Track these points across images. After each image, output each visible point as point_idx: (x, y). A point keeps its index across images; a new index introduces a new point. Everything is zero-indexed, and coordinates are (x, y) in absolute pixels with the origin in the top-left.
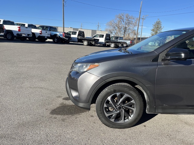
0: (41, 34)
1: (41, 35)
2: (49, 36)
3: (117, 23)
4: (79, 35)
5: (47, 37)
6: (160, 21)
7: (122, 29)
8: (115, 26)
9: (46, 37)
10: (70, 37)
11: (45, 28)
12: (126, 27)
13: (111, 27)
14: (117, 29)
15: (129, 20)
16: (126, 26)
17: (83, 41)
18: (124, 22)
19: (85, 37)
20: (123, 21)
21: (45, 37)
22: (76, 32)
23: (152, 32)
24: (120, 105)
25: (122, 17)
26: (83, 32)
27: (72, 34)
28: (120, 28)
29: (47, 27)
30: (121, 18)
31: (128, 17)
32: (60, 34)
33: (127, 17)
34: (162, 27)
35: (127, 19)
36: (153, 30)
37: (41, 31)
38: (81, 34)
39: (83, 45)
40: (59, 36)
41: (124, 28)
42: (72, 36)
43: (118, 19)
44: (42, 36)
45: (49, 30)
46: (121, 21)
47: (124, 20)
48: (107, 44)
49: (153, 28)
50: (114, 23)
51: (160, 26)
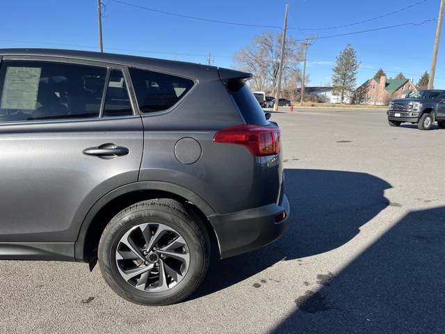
3: (258, 55)
6: (352, 50)
7: (270, 68)
8: (253, 62)
12: (278, 64)
13: (245, 63)
14: (258, 68)
16: (279, 61)
18: (274, 51)
20: (272, 50)
23: (334, 73)
25: (270, 40)
28: (265, 65)
30: (265, 42)
33: (280, 41)
34: (358, 64)
35: (279, 44)
36: (337, 70)
41: (274, 66)
43: (258, 45)
46: (267, 50)
47: (274, 48)
49: (336, 66)
50: (250, 55)
51: (353, 61)
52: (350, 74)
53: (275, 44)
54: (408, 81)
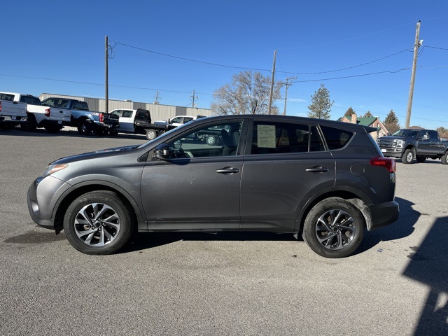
0: (48, 115)
1: (48, 118)
2: (69, 120)
3: (237, 92)
4: (137, 118)
5: (63, 122)
6: (325, 89)
7: (248, 105)
8: (233, 99)
9: (60, 123)
10: (117, 123)
11: (60, 102)
12: (256, 101)
13: (225, 100)
14: (237, 105)
15: (263, 85)
16: (257, 98)
17: (147, 130)
18: (252, 89)
19: (152, 122)
20: (250, 88)
21: (57, 121)
22: (132, 112)
23: (310, 111)
24: (99, 221)
25: (248, 78)
26: (148, 112)
27: (123, 116)
28: (244, 102)
29: (65, 101)
30: (244, 80)
31: (261, 80)
32: (93, 116)
33: (258, 80)
34: (331, 102)
35: (257, 83)
36: (313, 108)
37: (49, 110)
38: (143, 115)
39: (145, 138)
40: (91, 120)
41: (252, 103)
42: (122, 120)
43: (238, 83)
44: (51, 121)
45: (68, 107)
46: (246, 88)
47: (252, 86)
48: (200, 137)
49: (312, 104)
50: (230, 93)
51: (327, 100)
52: (324, 112)
53: (252, 83)
54: (376, 119)
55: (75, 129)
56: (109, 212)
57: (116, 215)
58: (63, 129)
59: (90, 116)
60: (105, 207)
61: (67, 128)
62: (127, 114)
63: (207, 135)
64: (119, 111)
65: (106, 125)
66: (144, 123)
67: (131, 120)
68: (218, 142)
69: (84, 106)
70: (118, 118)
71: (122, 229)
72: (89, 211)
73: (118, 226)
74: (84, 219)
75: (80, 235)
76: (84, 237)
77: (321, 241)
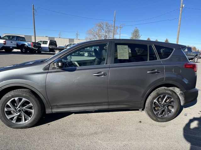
0: (5, 44)
1: (5, 45)
2: (16, 46)
3: (97, 31)
4: (50, 44)
5: (13, 47)
6: (137, 30)
8: (95, 35)
9: (11, 48)
10: (40, 47)
11: (11, 38)
12: (106, 36)
13: (92, 35)
15: (109, 28)
16: (107, 34)
17: (55, 50)
18: (104, 30)
19: (58, 47)
20: (103, 29)
21: (10, 47)
22: (47, 41)
24: (20, 108)
25: (102, 25)
26: (55, 41)
27: (43, 44)
28: (100, 36)
29: (13, 37)
30: (100, 26)
31: (108, 26)
32: (28, 44)
33: (107, 26)
34: (140, 35)
35: (106, 27)
37: (5, 41)
38: (53, 43)
39: (54, 54)
40: (27, 46)
41: (104, 37)
42: (42, 45)
43: (97, 27)
44: (6, 47)
45: (15, 40)
46: (101, 30)
47: (104, 29)
48: (81, 53)
49: (131, 36)
50: (94, 32)
51: (138, 35)
53: (104, 27)
55: (19, 50)
56: (27, 103)
57: (31, 104)
58: (13, 51)
59: (26, 44)
60: (24, 99)
61: (15, 50)
62: (45, 42)
63: (84, 52)
64: (41, 41)
65: (35, 48)
66: (54, 47)
67: (47, 46)
68: (89, 55)
69: (23, 39)
70: (41, 45)
71: (35, 113)
72: (13, 102)
73: (33, 111)
74: (10, 107)
75: (9, 117)
76: (12, 119)
77: (155, 113)
